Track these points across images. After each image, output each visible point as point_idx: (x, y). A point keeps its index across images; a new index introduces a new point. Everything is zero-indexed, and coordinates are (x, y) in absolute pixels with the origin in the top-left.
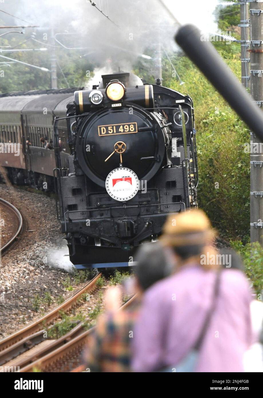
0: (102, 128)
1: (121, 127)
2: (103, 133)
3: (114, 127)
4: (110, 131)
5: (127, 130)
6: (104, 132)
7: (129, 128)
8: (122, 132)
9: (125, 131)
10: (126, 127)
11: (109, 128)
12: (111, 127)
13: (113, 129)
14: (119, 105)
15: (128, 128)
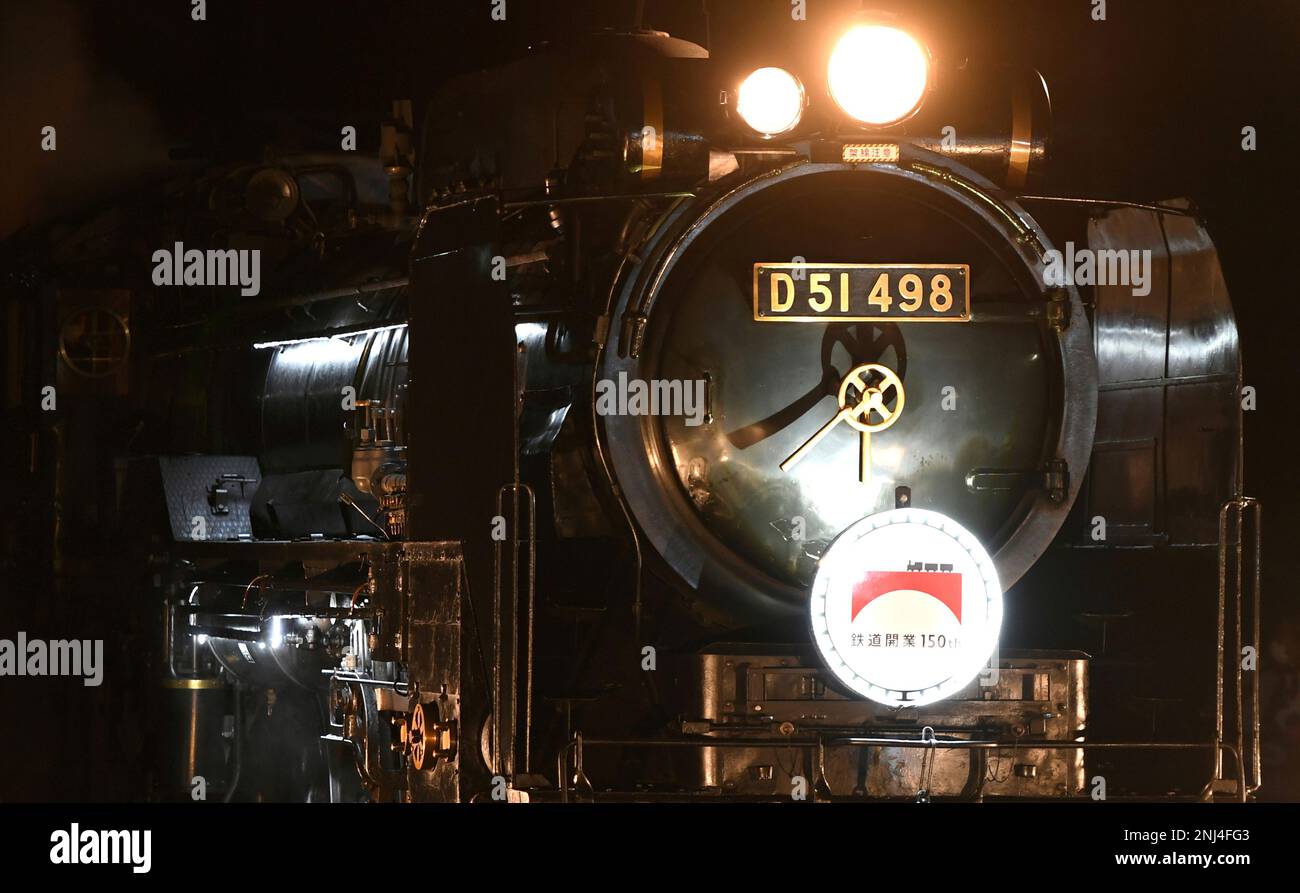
0: (776, 278)
1: (883, 282)
2: (776, 307)
3: (844, 278)
4: (820, 298)
5: (911, 302)
6: (782, 300)
7: (927, 291)
8: (885, 309)
9: (904, 307)
10: (910, 287)
11: (815, 278)
12: (826, 277)
13: (834, 285)
14: (887, 152)
15: (917, 295)
